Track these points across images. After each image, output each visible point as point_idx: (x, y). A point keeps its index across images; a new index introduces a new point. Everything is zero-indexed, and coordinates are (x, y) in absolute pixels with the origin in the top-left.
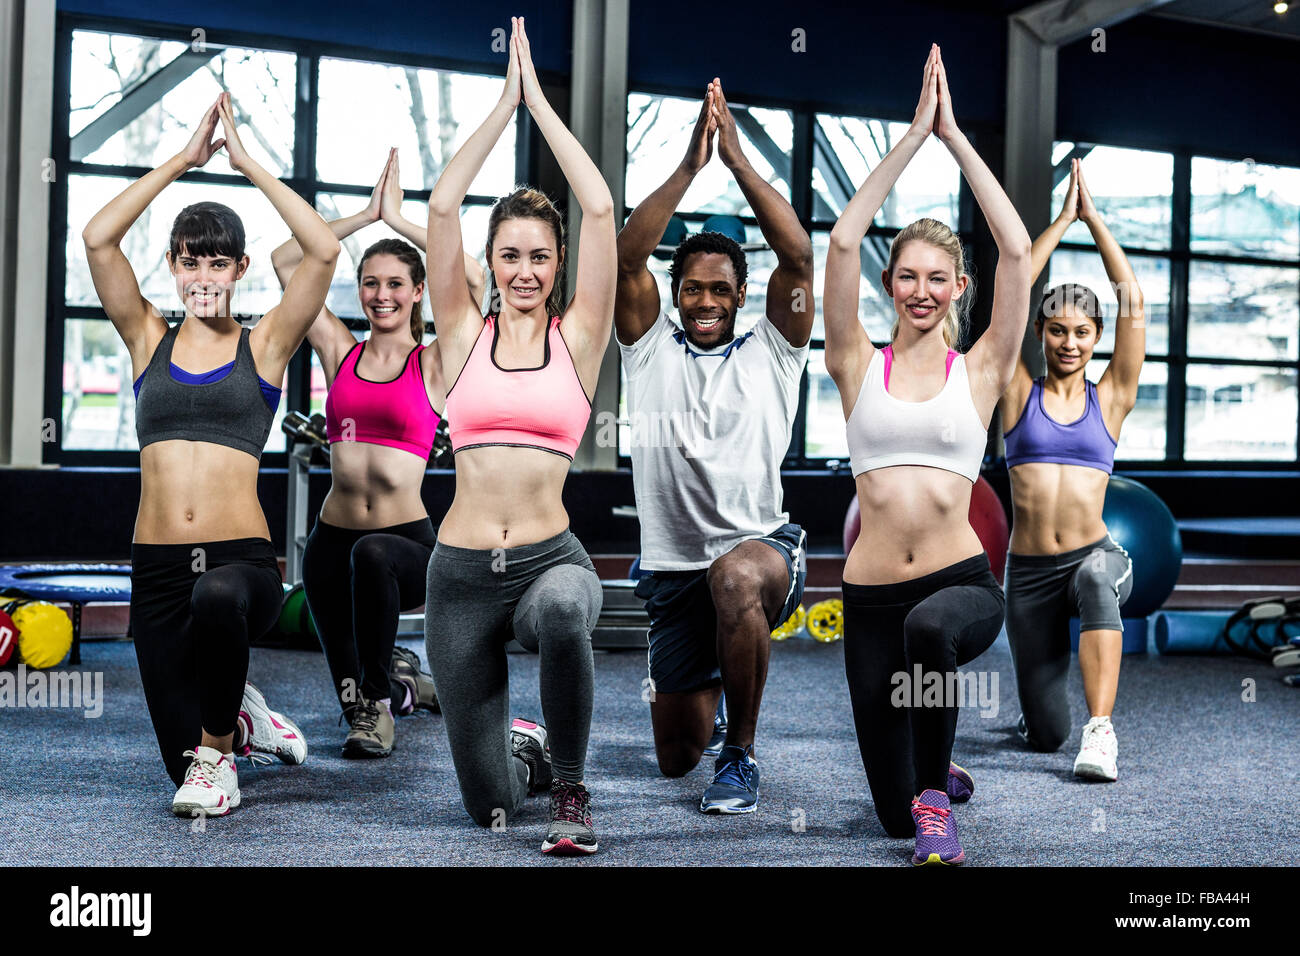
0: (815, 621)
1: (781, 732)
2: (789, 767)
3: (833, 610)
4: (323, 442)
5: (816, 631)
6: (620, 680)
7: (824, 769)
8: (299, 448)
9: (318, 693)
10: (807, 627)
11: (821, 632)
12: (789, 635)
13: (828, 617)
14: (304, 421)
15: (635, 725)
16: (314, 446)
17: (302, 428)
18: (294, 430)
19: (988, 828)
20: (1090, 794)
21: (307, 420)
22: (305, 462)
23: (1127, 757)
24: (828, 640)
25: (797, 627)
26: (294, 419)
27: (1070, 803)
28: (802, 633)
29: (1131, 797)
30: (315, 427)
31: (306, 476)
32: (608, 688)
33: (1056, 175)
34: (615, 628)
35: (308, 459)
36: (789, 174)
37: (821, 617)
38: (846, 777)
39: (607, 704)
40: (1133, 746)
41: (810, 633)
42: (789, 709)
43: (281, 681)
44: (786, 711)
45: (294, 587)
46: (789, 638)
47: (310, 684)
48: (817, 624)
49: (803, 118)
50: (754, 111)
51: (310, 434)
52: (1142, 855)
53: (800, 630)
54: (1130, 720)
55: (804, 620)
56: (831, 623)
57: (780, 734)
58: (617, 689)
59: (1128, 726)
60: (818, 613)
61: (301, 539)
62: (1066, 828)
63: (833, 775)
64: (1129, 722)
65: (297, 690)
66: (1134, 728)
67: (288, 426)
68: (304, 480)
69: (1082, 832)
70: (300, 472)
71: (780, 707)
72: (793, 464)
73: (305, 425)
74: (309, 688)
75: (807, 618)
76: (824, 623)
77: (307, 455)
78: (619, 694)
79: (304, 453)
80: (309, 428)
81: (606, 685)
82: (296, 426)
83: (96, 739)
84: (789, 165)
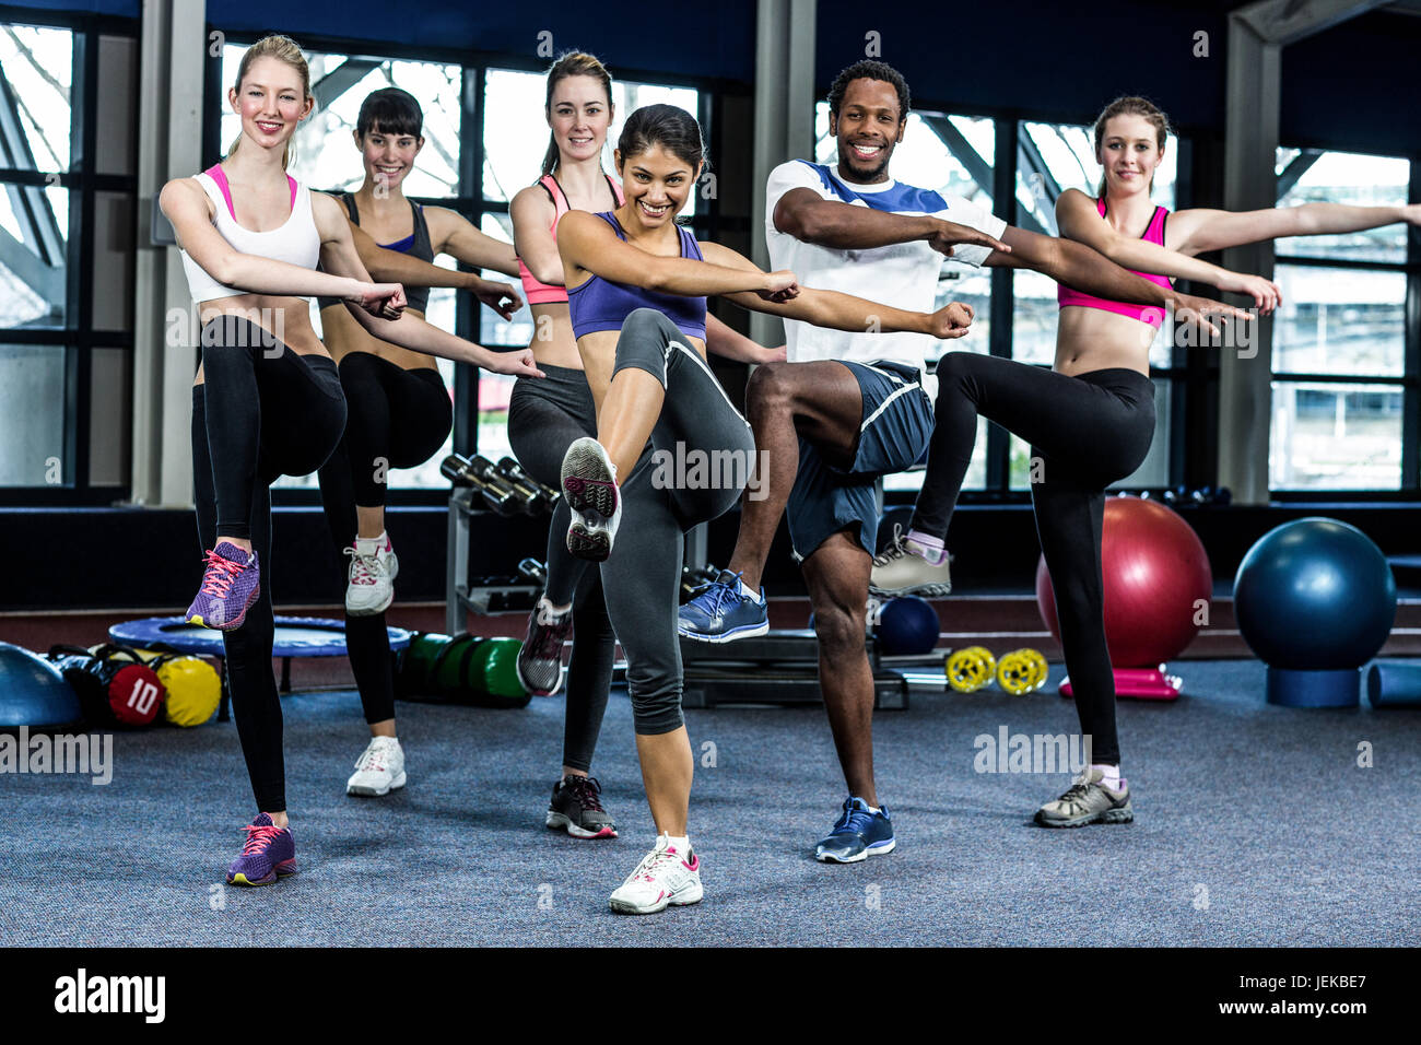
0: (1006, 672)
1: (956, 795)
2: (959, 834)
3: (1025, 661)
4: (484, 486)
5: (1006, 683)
6: (794, 738)
7: (995, 836)
8: (460, 491)
9: (475, 753)
10: (997, 680)
11: (1012, 684)
12: (980, 686)
13: (1019, 669)
14: (464, 464)
15: (803, 788)
16: (474, 489)
17: (462, 470)
18: (454, 473)
19: (1158, 900)
20: (1271, 864)
21: (468, 462)
22: (465, 507)
23: (1317, 823)
24: (1019, 692)
25: (987, 679)
26: (453, 462)
27: (1248, 873)
28: (992, 684)
29: (1312, 867)
30: (476, 470)
31: (467, 522)
32: (780, 747)
33: (1281, 185)
34: (791, 682)
35: (468, 503)
36: (991, 184)
37: (1011, 669)
38: (1017, 845)
39: (776, 766)
40: (1326, 810)
41: (1001, 687)
42: (967, 770)
43: (437, 740)
44: (965, 772)
45: (454, 638)
46: (979, 691)
47: (468, 743)
48: (1009, 675)
49: (1006, 127)
50: (955, 120)
51: (471, 477)
52: (1313, 930)
53: (990, 681)
54: (1328, 781)
55: (994, 672)
56: (1023, 675)
57: (955, 798)
58: (790, 748)
59: (1325, 788)
60: (1009, 664)
61: (461, 587)
62: (1239, 901)
63: (1003, 843)
64: (1326, 785)
65: (453, 749)
66: (1331, 791)
67: (447, 469)
68: (464, 525)
69: (1255, 905)
70: (461, 518)
71: (958, 769)
72: (996, 496)
73: (466, 468)
74: (467, 747)
75: (998, 669)
76: (1015, 675)
77: (468, 500)
78: (790, 753)
79: (464, 498)
80: (470, 471)
81: (777, 743)
82: (456, 469)
83: (241, 804)
84: (991, 176)
